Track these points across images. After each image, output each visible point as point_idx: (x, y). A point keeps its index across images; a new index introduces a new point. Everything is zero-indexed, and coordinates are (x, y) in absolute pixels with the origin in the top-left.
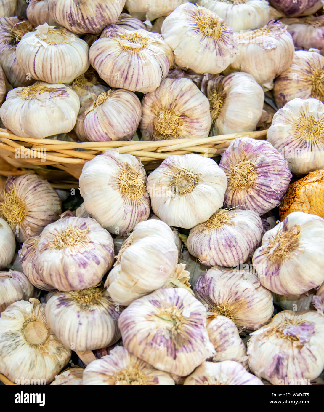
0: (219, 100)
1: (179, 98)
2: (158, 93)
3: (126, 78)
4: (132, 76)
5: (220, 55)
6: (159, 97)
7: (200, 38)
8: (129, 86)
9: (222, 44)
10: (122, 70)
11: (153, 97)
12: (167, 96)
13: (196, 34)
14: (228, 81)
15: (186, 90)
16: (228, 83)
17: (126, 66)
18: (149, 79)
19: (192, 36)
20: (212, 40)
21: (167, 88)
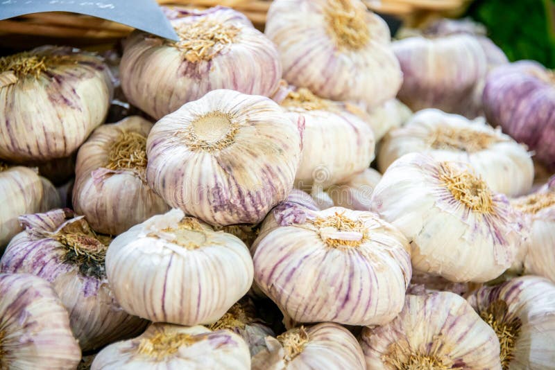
0: (504, 331)
1: (448, 331)
2: (401, 324)
3: (347, 298)
4: (360, 293)
5: (501, 243)
6: (403, 333)
7: (461, 214)
8: (352, 315)
9: (498, 223)
10: (338, 284)
11: (390, 335)
12: (421, 329)
13: (451, 206)
14: (514, 294)
15: (458, 313)
16: (515, 298)
17: (344, 275)
18: (389, 297)
19: (448, 211)
20: (481, 215)
21: (418, 313)
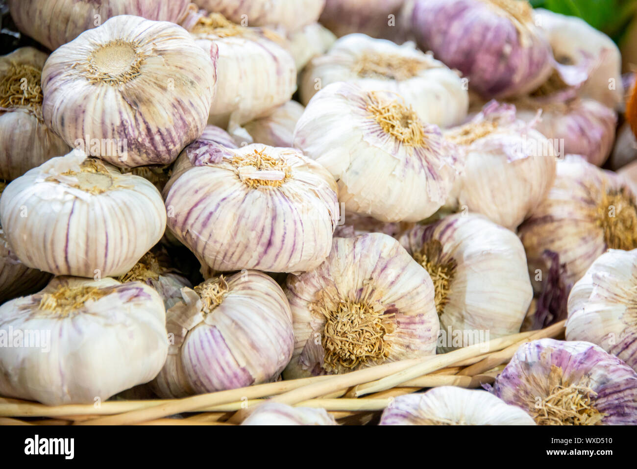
0: (439, 273)
1: (379, 275)
2: (328, 270)
3: (270, 243)
4: (284, 237)
5: (434, 179)
6: (331, 278)
7: (391, 148)
8: (275, 261)
9: (431, 157)
10: (259, 229)
11: (317, 282)
12: (350, 273)
13: (380, 140)
14: (449, 232)
15: (389, 255)
16: (450, 237)
17: (266, 218)
18: (315, 241)
19: (376, 145)
20: (412, 149)
21: (346, 257)
